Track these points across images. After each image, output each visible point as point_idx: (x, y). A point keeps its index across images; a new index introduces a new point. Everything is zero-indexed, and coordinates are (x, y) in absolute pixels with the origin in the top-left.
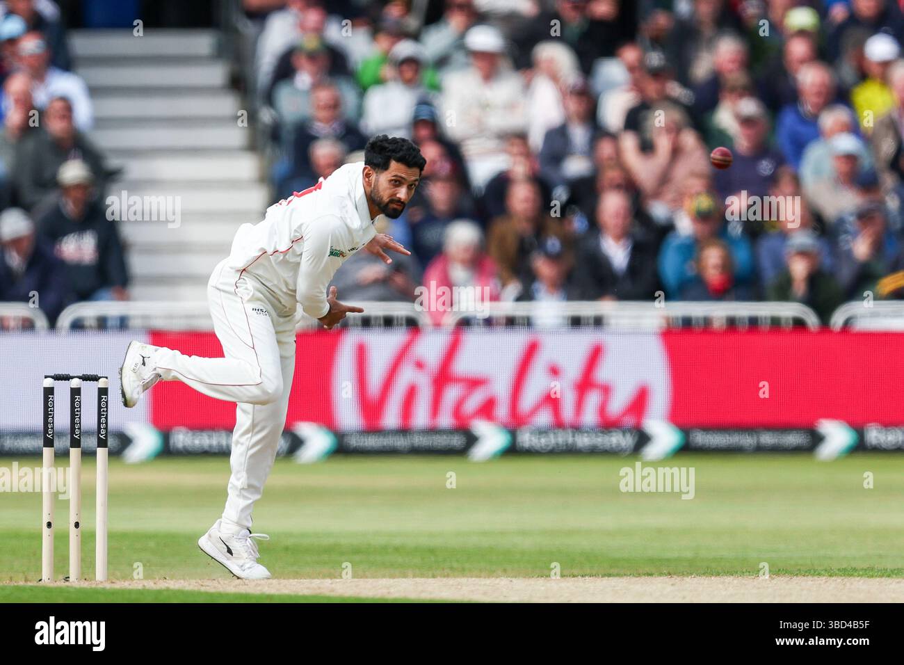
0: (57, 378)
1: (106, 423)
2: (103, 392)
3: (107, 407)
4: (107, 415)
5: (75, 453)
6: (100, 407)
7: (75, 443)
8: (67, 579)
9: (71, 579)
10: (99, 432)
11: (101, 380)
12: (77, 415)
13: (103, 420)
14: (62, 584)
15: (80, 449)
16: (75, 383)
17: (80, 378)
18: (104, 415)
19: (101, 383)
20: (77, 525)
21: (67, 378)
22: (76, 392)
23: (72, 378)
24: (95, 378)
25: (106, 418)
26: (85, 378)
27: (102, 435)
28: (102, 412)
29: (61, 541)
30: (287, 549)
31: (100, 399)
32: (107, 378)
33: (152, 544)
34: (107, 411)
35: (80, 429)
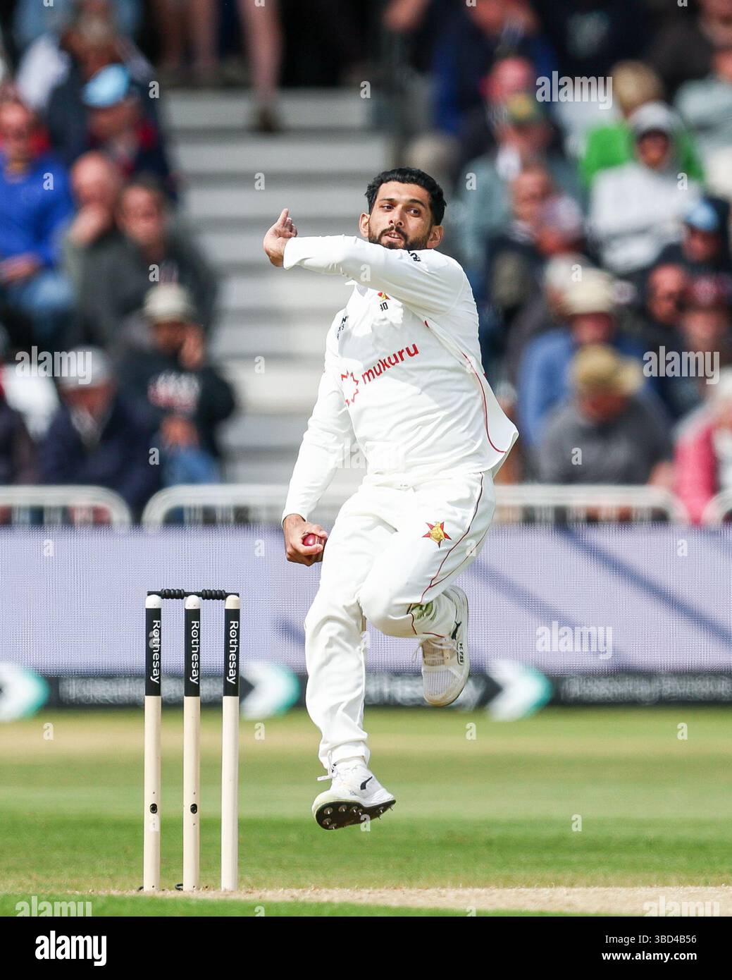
0: (166, 595)
1: (237, 661)
2: (233, 615)
3: (238, 637)
4: (238, 648)
5: (190, 703)
6: (227, 638)
7: (193, 690)
8: (179, 887)
9: (184, 887)
10: (226, 673)
11: (229, 598)
12: (195, 649)
13: (232, 656)
14: (172, 894)
15: (199, 698)
16: (192, 602)
17: (198, 595)
18: (233, 649)
19: (230, 603)
20: (194, 809)
21: (181, 595)
22: (192, 615)
23: (187, 594)
24: (221, 596)
25: (237, 653)
26: (207, 595)
27: (230, 678)
28: (231, 645)
29: (170, 830)
30: (490, 843)
31: (228, 626)
32: (238, 595)
33: (293, 837)
34: (238, 643)
35: (198, 669)
